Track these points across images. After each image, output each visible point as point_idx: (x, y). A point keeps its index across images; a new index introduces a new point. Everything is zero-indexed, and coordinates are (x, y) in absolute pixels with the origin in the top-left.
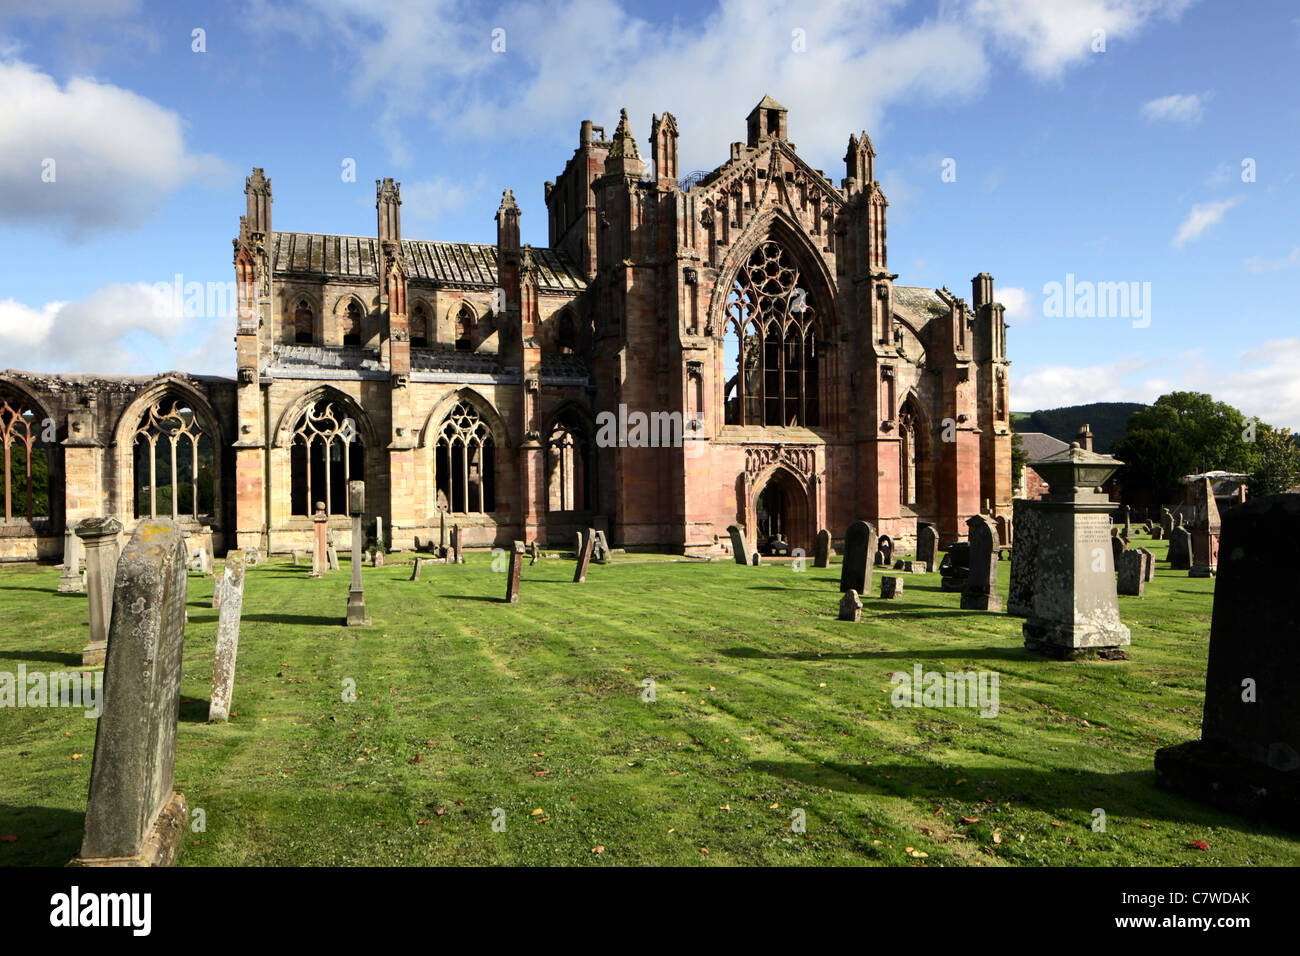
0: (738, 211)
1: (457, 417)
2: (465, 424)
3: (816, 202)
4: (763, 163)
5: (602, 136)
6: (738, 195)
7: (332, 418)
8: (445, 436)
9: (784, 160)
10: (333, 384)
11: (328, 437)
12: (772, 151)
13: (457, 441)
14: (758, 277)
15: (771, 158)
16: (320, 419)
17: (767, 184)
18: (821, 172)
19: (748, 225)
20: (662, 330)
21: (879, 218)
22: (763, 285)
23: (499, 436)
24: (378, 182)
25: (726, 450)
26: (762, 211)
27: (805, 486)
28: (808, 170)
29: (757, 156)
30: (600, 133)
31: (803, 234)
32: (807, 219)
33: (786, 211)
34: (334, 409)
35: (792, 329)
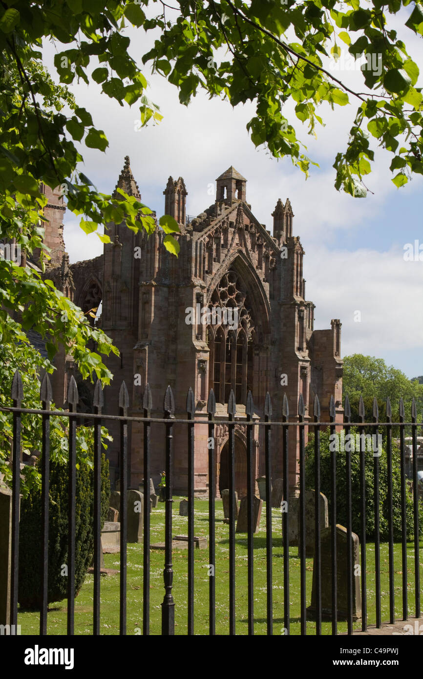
0: (218, 250)
3: (260, 247)
4: (233, 218)
9: (245, 216)
12: (238, 209)
14: (224, 296)
15: (237, 215)
17: (234, 232)
18: (264, 226)
19: (224, 261)
20: (172, 333)
21: (299, 262)
22: (226, 302)
26: (231, 251)
28: (257, 222)
29: (230, 213)
31: (253, 268)
32: (255, 257)
33: (244, 252)
35: (241, 333)
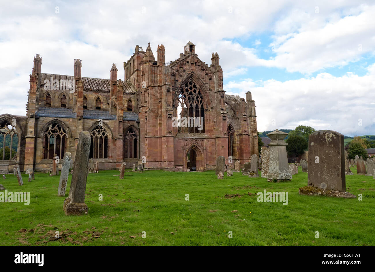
0: (182, 72)
1: (97, 129)
2: (99, 131)
3: (203, 70)
5: (142, 50)
6: (182, 67)
7: (57, 129)
8: (93, 135)
9: (194, 59)
10: (58, 119)
11: (55, 135)
12: (191, 56)
13: (96, 137)
14: (187, 90)
15: (191, 58)
16: (53, 129)
17: (190, 65)
18: (204, 62)
21: (222, 75)
22: (188, 93)
23: (109, 135)
24: (75, 60)
25: (178, 139)
26: (188, 72)
27: (201, 150)
28: (201, 61)
29: (187, 57)
30: (141, 49)
31: (200, 79)
33: (195, 72)
34: (58, 126)
35: (197, 105)
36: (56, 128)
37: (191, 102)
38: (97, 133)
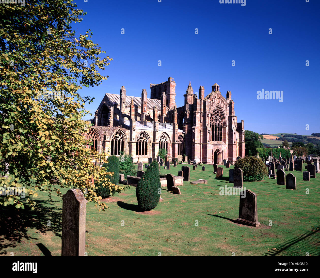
0: (213, 103)
2: (163, 138)
3: (223, 102)
6: (213, 100)
9: (219, 95)
10: (145, 130)
11: (142, 140)
13: (162, 141)
14: (214, 115)
15: (217, 94)
16: (141, 137)
17: (217, 99)
18: (224, 97)
19: (214, 106)
22: (215, 116)
23: (169, 141)
26: (216, 103)
27: (221, 152)
31: (221, 107)
32: (222, 105)
33: (219, 104)
34: (143, 135)
35: (219, 124)
36: (142, 136)
37: (216, 122)
38: (162, 139)
